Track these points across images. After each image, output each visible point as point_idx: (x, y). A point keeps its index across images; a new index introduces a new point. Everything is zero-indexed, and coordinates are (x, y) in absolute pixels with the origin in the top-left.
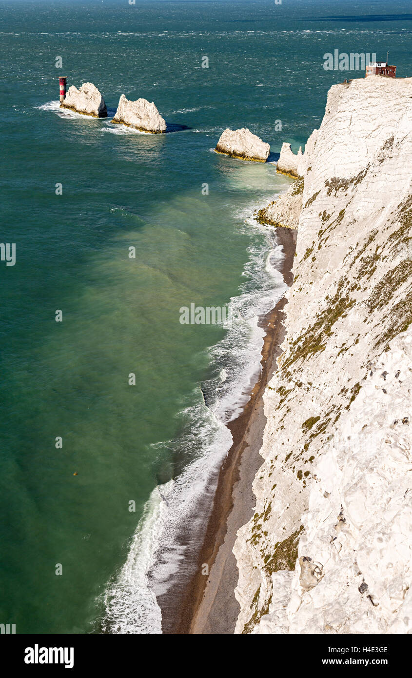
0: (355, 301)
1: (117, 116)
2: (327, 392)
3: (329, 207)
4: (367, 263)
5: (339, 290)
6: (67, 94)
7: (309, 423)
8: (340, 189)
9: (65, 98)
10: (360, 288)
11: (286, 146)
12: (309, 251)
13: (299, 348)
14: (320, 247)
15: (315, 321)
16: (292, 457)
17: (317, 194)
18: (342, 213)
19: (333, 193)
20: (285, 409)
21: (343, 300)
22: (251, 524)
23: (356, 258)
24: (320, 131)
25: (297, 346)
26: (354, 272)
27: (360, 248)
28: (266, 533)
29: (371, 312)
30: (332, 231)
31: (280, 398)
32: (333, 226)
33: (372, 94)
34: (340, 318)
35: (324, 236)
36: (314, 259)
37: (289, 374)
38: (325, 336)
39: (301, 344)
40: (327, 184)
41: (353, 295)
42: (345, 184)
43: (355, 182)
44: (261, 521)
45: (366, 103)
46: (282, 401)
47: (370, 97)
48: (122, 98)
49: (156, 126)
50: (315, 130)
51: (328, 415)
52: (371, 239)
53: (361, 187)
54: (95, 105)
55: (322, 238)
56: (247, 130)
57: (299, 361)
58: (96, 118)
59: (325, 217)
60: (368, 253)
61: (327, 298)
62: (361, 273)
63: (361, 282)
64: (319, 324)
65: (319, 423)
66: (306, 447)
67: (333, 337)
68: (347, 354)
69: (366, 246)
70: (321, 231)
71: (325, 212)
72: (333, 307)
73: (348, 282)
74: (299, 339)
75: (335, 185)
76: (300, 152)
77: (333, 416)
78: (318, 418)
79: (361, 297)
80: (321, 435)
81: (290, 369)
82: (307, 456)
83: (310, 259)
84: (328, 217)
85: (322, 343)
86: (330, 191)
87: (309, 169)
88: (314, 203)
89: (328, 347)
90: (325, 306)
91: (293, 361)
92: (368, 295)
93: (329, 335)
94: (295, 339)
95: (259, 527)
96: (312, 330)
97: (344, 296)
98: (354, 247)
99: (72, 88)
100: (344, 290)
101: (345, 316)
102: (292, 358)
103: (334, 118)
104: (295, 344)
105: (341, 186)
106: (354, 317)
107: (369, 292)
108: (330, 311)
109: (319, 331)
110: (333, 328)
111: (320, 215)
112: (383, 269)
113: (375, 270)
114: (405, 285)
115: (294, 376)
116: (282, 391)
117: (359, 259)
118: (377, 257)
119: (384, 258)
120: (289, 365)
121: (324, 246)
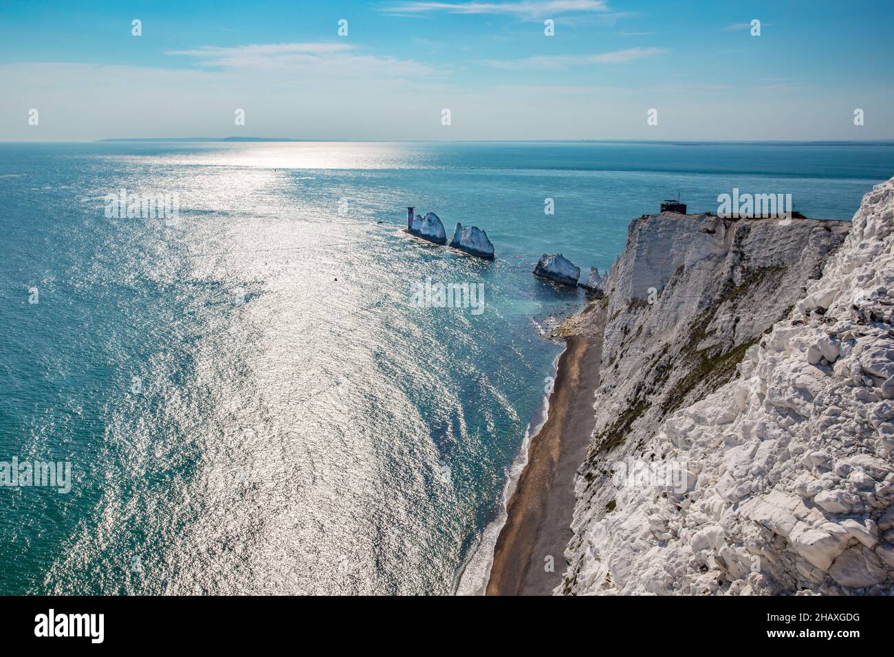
0: (651, 403)
3: (629, 323)
4: (662, 372)
5: (638, 394)
8: (639, 308)
10: (655, 393)
12: (612, 359)
13: (604, 441)
14: (622, 356)
15: (617, 419)
17: (619, 311)
18: (640, 328)
19: (633, 311)
20: (591, 492)
21: (641, 402)
23: (652, 366)
25: (602, 440)
26: (650, 379)
27: (655, 359)
29: (664, 414)
30: (631, 343)
31: (587, 483)
32: (632, 339)
34: (638, 418)
35: (625, 348)
36: (616, 366)
37: (595, 463)
38: (625, 433)
39: (605, 437)
40: (628, 304)
41: (650, 399)
42: (644, 304)
44: (570, 585)
46: (589, 485)
52: (665, 351)
53: (656, 306)
55: (623, 349)
57: (604, 452)
59: (626, 331)
60: (662, 363)
61: (627, 400)
62: (657, 380)
63: (656, 387)
64: (620, 422)
67: (631, 434)
69: (660, 357)
70: (622, 343)
71: (626, 328)
72: (633, 408)
73: (645, 388)
74: (604, 434)
75: (635, 304)
79: (657, 400)
81: (595, 459)
83: (613, 365)
84: (629, 331)
85: (623, 437)
86: (630, 309)
87: (613, 290)
88: (616, 319)
89: (627, 442)
90: (626, 407)
91: (598, 452)
92: (662, 398)
93: (629, 432)
94: (600, 433)
96: (615, 426)
97: (642, 399)
98: (650, 358)
100: (642, 393)
101: (642, 416)
102: (598, 449)
104: (600, 437)
105: (640, 305)
106: (650, 415)
107: (663, 396)
108: (629, 411)
109: (620, 428)
110: (632, 425)
111: (622, 329)
112: (674, 377)
113: (667, 378)
114: (694, 391)
115: (599, 464)
116: (589, 477)
117: (654, 368)
118: (670, 367)
119: (675, 368)
120: (594, 456)
121: (625, 355)
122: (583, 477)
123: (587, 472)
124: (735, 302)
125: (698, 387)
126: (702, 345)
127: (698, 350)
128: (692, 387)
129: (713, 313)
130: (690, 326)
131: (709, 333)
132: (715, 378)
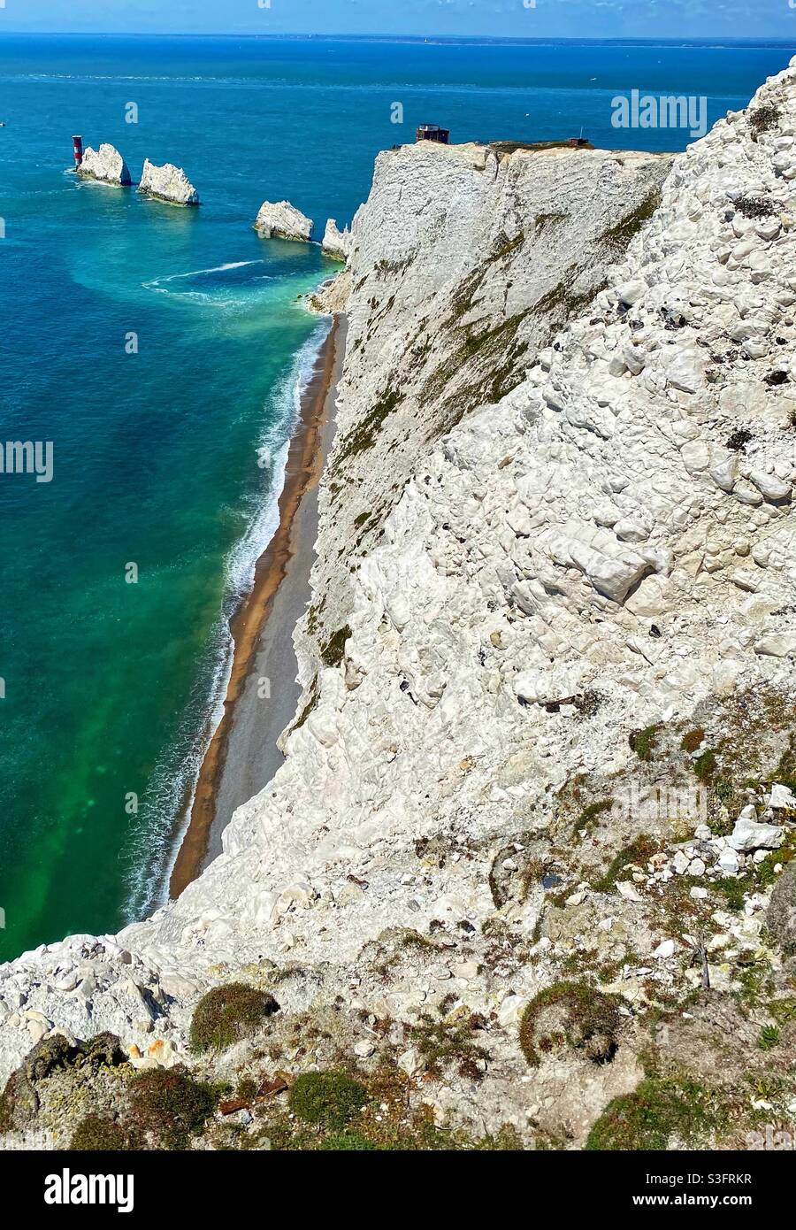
0: (405, 395)
1: (142, 184)
2: (378, 490)
3: (378, 293)
4: (418, 355)
5: (389, 384)
6: (83, 157)
7: (361, 519)
8: (389, 273)
9: (80, 162)
10: (410, 382)
11: (331, 223)
12: (358, 342)
13: (350, 444)
14: (369, 338)
15: (365, 416)
16: (344, 553)
17: (366, 278)
18: (392, 300)
19: (382, 278)
20: (337, 505)
21: (393, 394)
22: (306, 616)
23: (406, 349)
24: (368, 205)
25: (347, 443)
26: (404, 365)
27: (410, 339)
28: (321, 624)
29: (421, 407)
30: (381, 320)
31: (331, 495)
32: (382, 314)
33: (423, 163)
34: (390, 413)
35: (373, 326)
36: (363, 351)
37: (340, 471)
38: (375, 433)
39: (351, 440)
40: (376, 267)
41: (404, 389)
42: (396, 268)
43: (405, 265)
44: (316, 614)
45: (416, 174)
46: (334, 498)
47: (422, 166)
48: (146, 163)
49: (187, 197)
50: (362, 204)
51: (379, 511)
52: (422, 329)
53: (411, 270)
54: (116, 174)
55: (371, 328)
56: (288, 204)
57: (350, 458)
58: (119, 186)
59: (374, 304)
60: (419, 344)
61: (377, 392)
62: (412, 366)
63: (412, 375)
64: (368, 420)
65: (370, 518)
66: (359, 542)
67: (383, 433)
68: (396, 449)
69: (416, 336)
70: (370, 320)
71: (374, 300)
72: (383, 402)
73: (398, 376)
74: (349, 436)
75: (384, 267)
76: (346, 229)
77: (384, 512)
78: (370, 514)
79: (412, 391)
80: (373, 531)
81: (341, 466)
82: (358, 550)
83: (359, 350)
84: (378, 304)
85: (373, 439)
86: (379, 274)
87: (357, 250)
88: (362, 289)
89: (378, 444)
90: (375, 402)
91: (344, 458)
92: (418, 388)
93: (379, 432)
94: (345, 435)
95: (314, 619)
96: (362, 426)
97: (394, 390)
98: (404, 338)
99: (88, 151)
100: (394, 384)
101: (395, 411)
102: (342, 454)
103: (382, 191)
104: (345, 440)
105: (390, 269)
106: (404, 410)
107: (419, 386)
108: (379, 406)
109: (369, 428)
110: (383, 423)
111: (369, 302)
112: (434, 361)
113: (425, 362)
114: (456, 377)
115: (345, 473)
116: (334, 488)
117: (409, 350)
118: (427, 348)
119: (434, 350)
120: (339, 462)
121: (373, 336)
122: (327, 489)
123: (331, 482)
124: (507, 262)
125: (461, 371)
126: (467, 318)
127: (461, 325)
128: (454, 372)
129: (481, 278)
130: (453, 294)
131: (475, 303)
132: (482, 360)
